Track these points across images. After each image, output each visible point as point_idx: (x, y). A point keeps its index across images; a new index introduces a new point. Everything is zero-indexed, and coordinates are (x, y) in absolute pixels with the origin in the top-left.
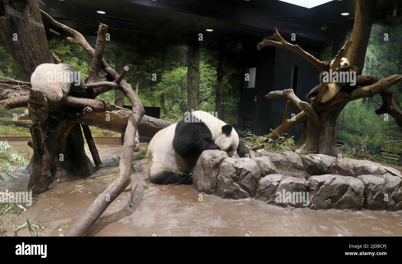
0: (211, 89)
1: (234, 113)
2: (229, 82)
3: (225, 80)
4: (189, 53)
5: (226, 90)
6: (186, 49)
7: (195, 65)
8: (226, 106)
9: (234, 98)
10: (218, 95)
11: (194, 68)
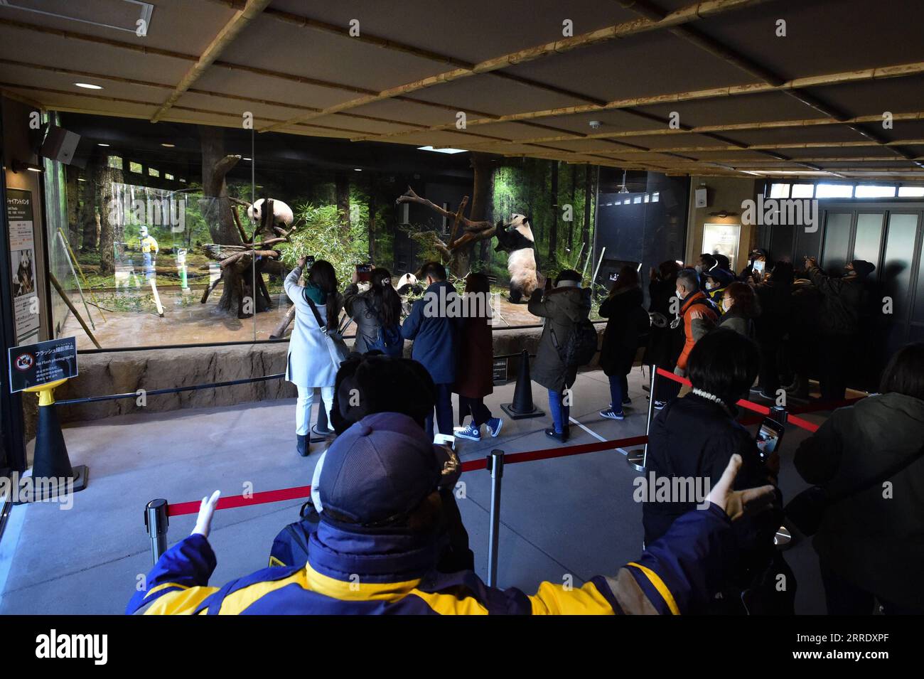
0: (363, 226)
1: (389, 251)
2: (383, 218)
3: (378, 216)
4: (337, 190)
5: (379, 227)
6: (335, 186)
7: (344, 202)
8: (380, 243)
9: (388, 234)
10: (371, 232)
11: (344, 205)
